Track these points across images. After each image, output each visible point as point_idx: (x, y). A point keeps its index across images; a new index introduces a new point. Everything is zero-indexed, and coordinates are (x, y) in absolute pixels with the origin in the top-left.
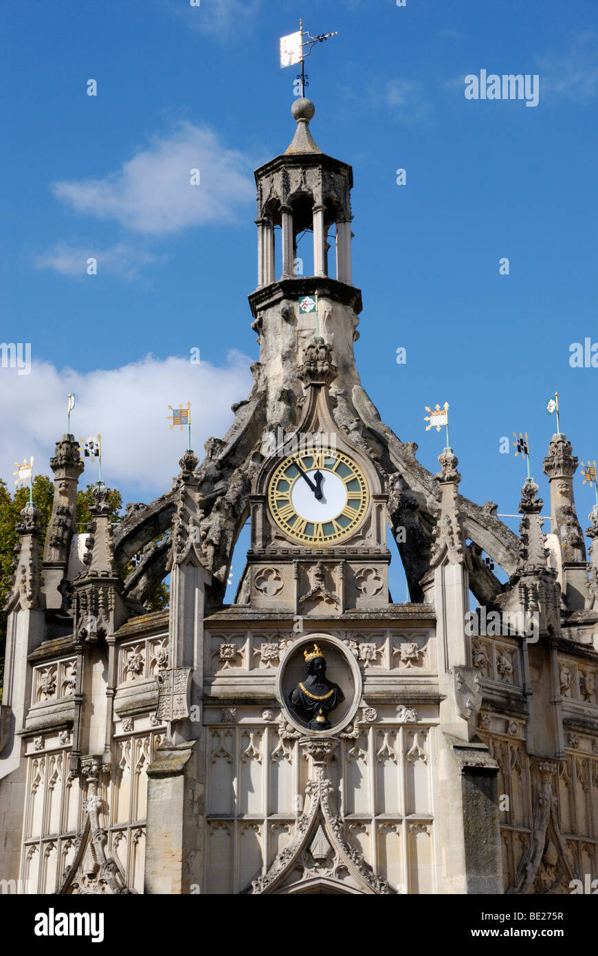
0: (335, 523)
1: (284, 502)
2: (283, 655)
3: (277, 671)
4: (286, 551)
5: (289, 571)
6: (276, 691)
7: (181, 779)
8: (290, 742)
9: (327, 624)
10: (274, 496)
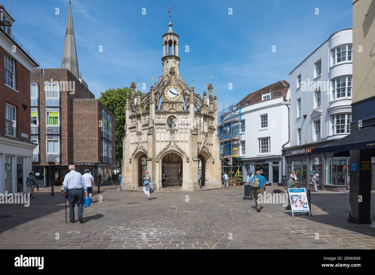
0: (175, 97)
1: (167, 94)
2: (167, 118)
3: (166, 120)
4: (167, 101)
5: (168, 104)
6: (166, 123)
7: (152, 135)
8: (168, 130)
9: (173, 113)
10: (165, 93)
